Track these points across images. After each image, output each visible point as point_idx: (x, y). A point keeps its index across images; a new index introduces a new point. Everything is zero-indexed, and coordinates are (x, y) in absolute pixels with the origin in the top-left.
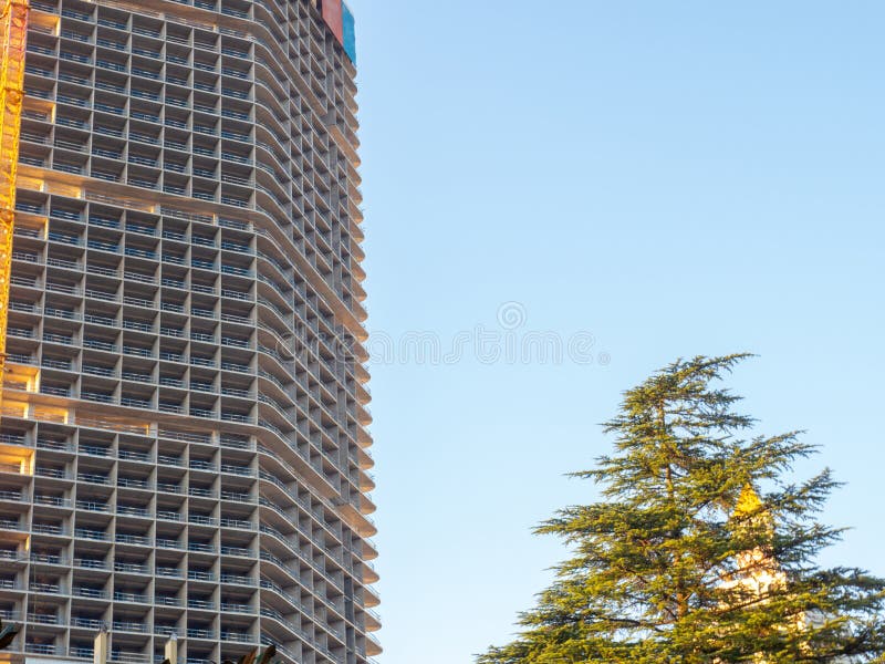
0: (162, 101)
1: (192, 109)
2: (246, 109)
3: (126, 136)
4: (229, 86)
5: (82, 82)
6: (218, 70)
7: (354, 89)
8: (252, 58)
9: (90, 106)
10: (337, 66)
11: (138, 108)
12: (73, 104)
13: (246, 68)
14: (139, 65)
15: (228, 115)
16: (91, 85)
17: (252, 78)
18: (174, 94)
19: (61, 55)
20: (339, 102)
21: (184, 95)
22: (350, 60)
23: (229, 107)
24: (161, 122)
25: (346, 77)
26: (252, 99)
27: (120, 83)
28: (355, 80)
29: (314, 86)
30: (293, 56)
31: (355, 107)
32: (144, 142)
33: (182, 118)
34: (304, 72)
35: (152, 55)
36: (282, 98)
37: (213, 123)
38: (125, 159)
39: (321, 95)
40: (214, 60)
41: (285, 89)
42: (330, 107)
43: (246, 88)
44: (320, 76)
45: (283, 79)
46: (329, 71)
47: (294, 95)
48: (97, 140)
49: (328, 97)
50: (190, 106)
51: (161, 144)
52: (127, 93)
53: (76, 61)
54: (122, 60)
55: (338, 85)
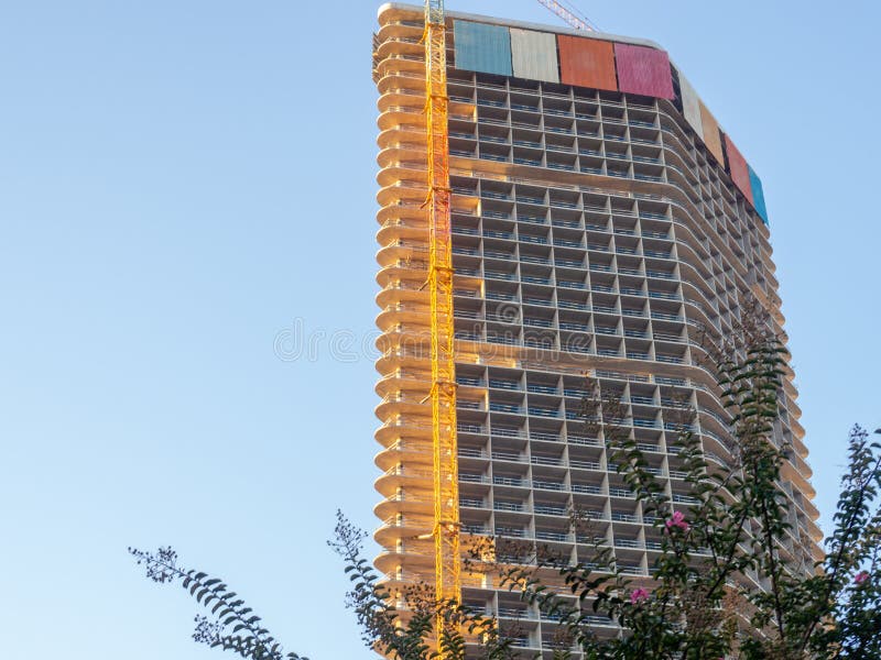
0: (586, 267)
1: (616, 273)
2: (670, 268)
3: (555, 304)
4: (651, 247)
5: (507, 257)
6: (638, 233)
7: (769, 249)
8: (670, 219)
9: (518, 279)
10: (752, 228)
11: (563, 276)
12: (500, 278)
13: (665, 229)
14: (560, 236)
15: (652, 275)
16: (516, 259)
17: (672, 237)
18: (597, 260)
19: (485, 234)
20: (757, 262)
21: (607, 261)
22: (763, 220)
23: (653, 267)
24: (588, 287)
25: (761, 238)
26: (675, 257)
27: (544, 253)
28: (769, 241)
29: (732, 245)
30: (709, 217)
31: (773, 266)
32: (574, 308)
33: (608, 282)
34: (722, 232)
35: (572, 225)
36: (704, 257)
37: (638, 284)
38: (556, 326)
39: (740, 255)
40: (632, 224)
41: (706, 248)
42: (750, 266)
43: (668, 248)
44: (737, 237)
45: (702, 239)
46: (744, 231)
47: (714, 254)
48: (527, 311)
49: (746, 255)
50: (615, 270)
51: (590, 309)
52: (552, 263)
53: (499, 238)
54: (543, 233)
55: (755, 245)
